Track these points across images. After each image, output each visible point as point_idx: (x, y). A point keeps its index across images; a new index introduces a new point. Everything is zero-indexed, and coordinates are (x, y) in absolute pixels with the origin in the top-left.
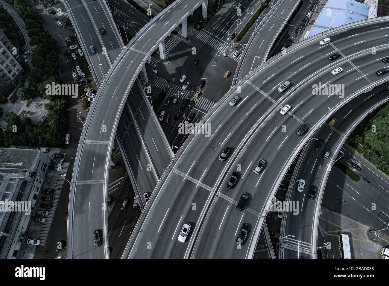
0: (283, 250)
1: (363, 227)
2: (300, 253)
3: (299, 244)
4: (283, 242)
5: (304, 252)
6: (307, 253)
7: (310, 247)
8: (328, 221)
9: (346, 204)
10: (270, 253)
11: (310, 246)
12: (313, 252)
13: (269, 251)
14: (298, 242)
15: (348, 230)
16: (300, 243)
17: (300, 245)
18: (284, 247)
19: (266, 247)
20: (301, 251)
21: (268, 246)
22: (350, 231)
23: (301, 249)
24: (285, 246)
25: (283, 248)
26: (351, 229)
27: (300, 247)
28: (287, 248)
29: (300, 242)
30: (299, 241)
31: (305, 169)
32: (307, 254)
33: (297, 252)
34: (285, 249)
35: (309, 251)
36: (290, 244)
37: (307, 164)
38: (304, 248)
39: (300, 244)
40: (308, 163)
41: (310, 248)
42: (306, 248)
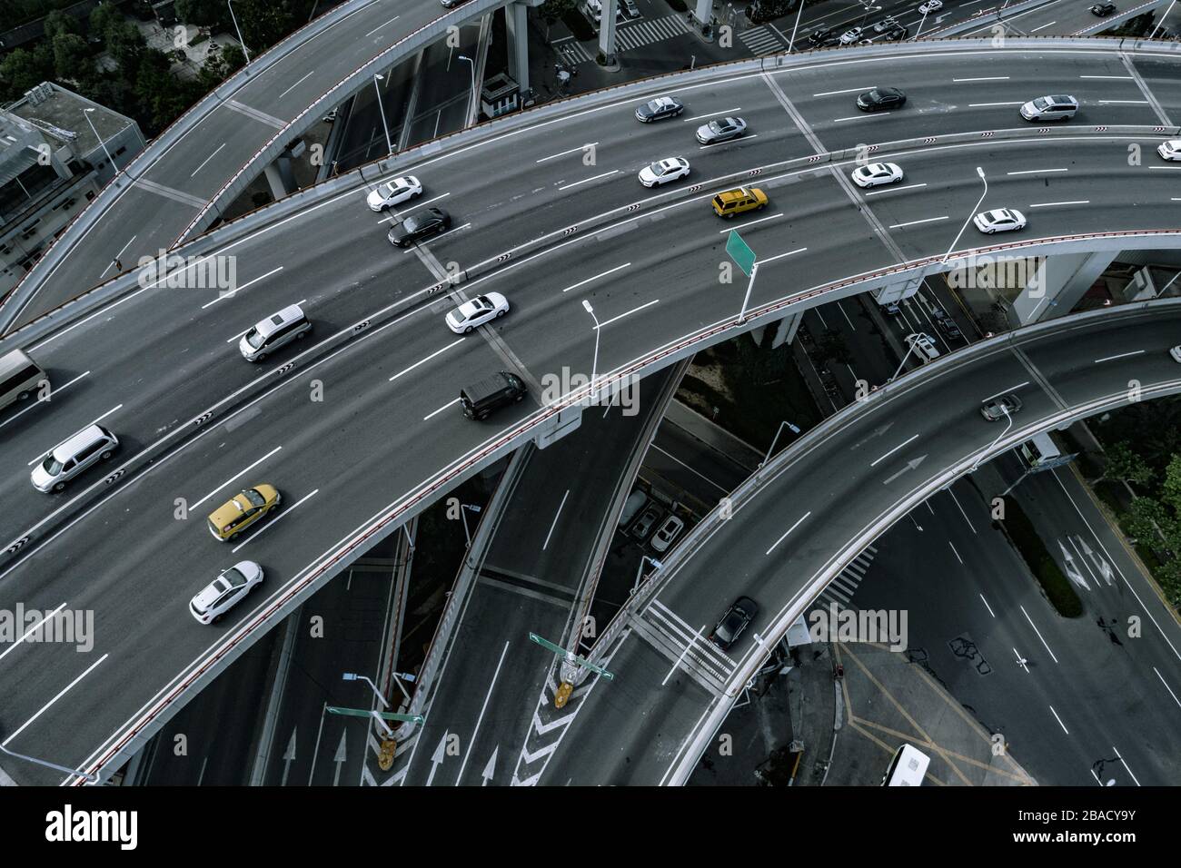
0: (626, 634)
1: (1012, 772)
2: (679, 671)
3: (692, 643)
4: (639, 612)
5: (696, 677)
6: (703, 683)
7: (728, 671)
8: (883, 690)
9: (984, 668)
10: (573, 618)
11: (731, 668)
12: (729, 691)
13: (575, 612)
14: (692, 636)
15: (947, 752)
16: (698, 641)
17: (693, 649)
18: (635, 627)
19: (570, 598)
20: (685, 668)
21: (579, 598)
22: (950, 758)
23: (689, 661)
24: (641, 627)
25: (627, 627)
26: (960, 757)
27: (691, 653)
28: (642, 633)
29: (702, 639)
30: (698, 635)
31: (858, 445)
32: (702, 687)
33: (671, 664)
34: (634, 633)
35: (716, 683)
36: (662, 629)
37: (874, 435)
38: (703, 663)
39: (697, 646)
40: (881, 433)
41: (726, 676)
42: (708, 668)
